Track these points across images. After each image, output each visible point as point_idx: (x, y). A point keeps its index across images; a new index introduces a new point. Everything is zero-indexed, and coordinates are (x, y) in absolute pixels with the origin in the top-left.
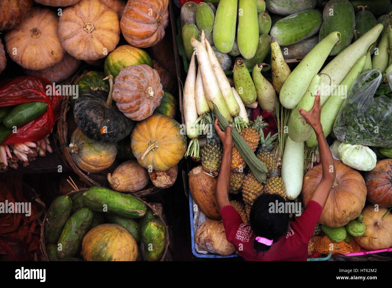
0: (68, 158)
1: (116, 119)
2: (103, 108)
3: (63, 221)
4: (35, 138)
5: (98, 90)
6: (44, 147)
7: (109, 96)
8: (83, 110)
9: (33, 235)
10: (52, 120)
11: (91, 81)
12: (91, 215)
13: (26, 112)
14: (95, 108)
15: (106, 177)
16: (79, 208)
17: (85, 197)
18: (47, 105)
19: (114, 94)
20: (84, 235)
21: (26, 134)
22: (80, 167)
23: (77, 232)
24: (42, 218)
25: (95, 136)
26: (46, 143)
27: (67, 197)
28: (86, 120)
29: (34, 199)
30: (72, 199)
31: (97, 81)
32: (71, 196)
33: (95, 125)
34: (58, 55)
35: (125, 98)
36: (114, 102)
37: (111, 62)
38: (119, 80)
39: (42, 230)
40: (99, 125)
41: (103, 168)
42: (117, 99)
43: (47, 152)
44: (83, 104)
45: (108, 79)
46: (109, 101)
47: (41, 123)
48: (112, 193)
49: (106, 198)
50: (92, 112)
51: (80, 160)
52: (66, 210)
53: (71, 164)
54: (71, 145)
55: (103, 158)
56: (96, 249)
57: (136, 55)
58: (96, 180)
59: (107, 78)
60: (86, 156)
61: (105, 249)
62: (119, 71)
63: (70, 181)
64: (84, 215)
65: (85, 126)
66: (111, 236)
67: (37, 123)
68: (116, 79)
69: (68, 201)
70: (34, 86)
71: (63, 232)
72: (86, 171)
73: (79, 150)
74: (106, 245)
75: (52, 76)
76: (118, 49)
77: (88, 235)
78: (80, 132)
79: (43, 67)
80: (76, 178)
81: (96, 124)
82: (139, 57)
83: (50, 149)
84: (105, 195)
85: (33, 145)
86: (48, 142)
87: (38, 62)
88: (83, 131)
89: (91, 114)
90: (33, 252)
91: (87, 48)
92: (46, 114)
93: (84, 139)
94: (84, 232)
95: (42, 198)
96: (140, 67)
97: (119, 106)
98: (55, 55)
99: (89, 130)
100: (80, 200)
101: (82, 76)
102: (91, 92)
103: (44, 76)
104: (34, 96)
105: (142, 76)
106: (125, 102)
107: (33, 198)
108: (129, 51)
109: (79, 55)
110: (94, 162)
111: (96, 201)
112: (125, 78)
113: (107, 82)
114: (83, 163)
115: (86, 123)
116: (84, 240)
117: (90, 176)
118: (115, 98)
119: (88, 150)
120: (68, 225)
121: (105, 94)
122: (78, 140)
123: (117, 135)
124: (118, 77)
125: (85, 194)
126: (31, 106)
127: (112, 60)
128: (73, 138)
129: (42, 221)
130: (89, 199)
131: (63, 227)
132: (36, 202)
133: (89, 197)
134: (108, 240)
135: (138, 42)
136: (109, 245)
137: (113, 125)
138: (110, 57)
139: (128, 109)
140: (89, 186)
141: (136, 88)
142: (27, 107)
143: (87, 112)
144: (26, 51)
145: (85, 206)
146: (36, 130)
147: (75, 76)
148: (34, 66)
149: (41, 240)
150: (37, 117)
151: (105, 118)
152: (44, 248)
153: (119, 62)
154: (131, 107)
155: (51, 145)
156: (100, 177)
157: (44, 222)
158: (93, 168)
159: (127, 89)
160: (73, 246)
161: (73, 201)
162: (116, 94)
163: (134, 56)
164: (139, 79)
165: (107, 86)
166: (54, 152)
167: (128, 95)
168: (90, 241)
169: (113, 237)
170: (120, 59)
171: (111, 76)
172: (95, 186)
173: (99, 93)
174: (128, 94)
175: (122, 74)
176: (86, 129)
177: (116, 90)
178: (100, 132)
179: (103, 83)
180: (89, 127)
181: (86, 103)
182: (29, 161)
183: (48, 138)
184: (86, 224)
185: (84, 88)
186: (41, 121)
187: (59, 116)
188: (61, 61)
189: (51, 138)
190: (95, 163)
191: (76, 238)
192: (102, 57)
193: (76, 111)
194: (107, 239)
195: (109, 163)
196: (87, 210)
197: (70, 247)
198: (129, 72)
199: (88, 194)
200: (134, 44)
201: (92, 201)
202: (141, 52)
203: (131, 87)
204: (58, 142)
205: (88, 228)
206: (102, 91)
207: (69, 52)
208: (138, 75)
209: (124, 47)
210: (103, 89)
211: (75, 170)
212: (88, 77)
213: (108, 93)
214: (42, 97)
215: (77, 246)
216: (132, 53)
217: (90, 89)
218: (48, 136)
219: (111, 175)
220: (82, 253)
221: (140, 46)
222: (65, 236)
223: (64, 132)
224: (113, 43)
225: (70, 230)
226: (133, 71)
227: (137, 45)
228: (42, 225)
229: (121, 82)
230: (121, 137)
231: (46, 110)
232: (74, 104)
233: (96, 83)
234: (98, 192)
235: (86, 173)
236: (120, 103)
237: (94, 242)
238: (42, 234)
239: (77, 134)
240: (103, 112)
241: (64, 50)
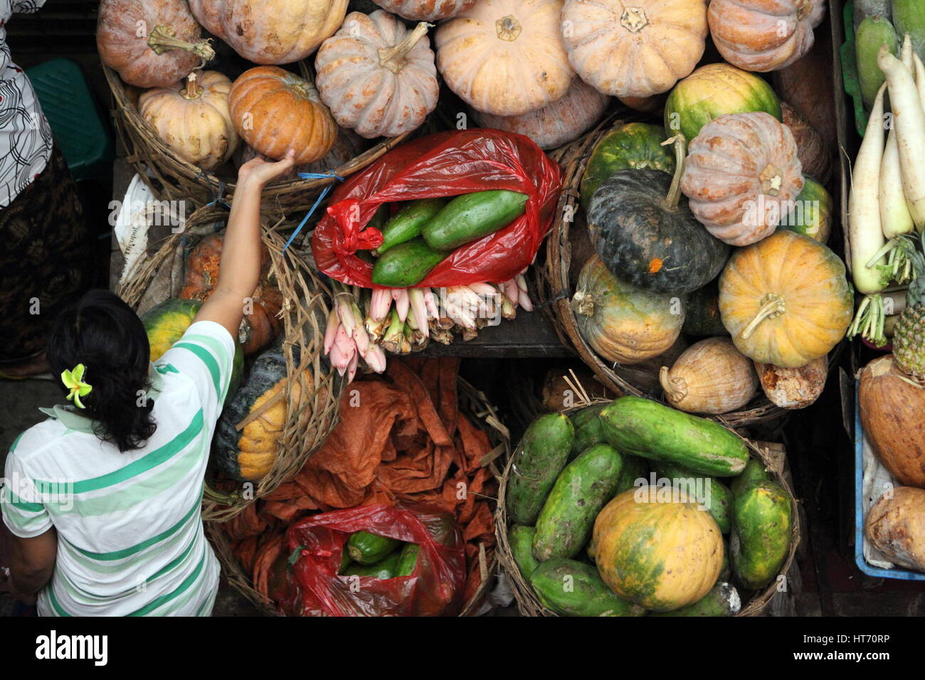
0: (568, 327)
1: (687, 239)
2: (658, 211)
3: (550, 474)
4: (496, 276)
5: (647, 167)
6: (513, 297)
7: (674, 184)
8: (610, 214)
9: (478, 500)
10: (536, 235)
11: (631, 147)
12: (616, 464)
13: (477, 213)
14: (638, 211)
15: (657, 374)
16: (589, 446)
17: (606, 419)
18: (526, 198)
19: (685, 179)
20: (599, 510)
21: (475, 264)
22: (597, 348)
23: (582, 502)
24: (500, 463)
25: (637, 276)
26: (518, 287)
27: (563, 417)
28: (615, 238)
29: (484, 418)
30: (574, 423)
31: (646, 146)
32: (572, 415)
33: (636, 252)
34: (559, 82)
35: (712, 191)
36: (684, 200)
37: (682, 104)
38: (699, 147)
39: (502, 491)
40: (647, 252)
41: (649, 354)
42: (693, 192)
43: (519, 309)
44: (612, 199)
45: (674, 144)
46: (672, 196)
47: (510, 240)
48: (670, 413)
49: (655, 424)
50: (631, 220)
51: (597, 331)
52: (561, 447)
53: (574, 341)
54: (579, 296)
55: (651, 329)
56: (626, 544)
57: (742, 89)
58: (633, 382)
59: (670, 141)
60: (612, 324)
61: (648, 545)
62: (699, 126)
63: (571, 380)
64: (602, 462)
65: (614, 252)
66: (663, 515)
67: (503, 240)
68: (693, 146)
69: (565, 428)
70: (499, 153)
71: (550, 499)
72: (611, 359)
73: (596, 308)
74: (650, 536)
75: (540, 132)
76: (700, 72)
77: (608, 510)
78: (601, 265)
79: (522, 109)
80: (586, 374)
81: (640, 250)
82: (748, 95)
83: (527, 304)
84: (653, 418)
85: (489, 291)
86: (524, 286)
87: (510, 98)
88: (607, 265)
89: (630, 226)
90: (476, 541)
91: (626, 68)
92: (524, 220)
93: (609, 284)
94: (599, 502)
95: (500, 416)
96: (752, 117)
97: (696, 208)
98: (550, 82)
99: (623, 260)
100: (592, 427)
101: (611, 133)
102: (631, 172)
103: (521, 131)
104: (496, 177)
105: (756, 139)
106: (711, 200)
107: (480, 415)
108: (726, 79)
109: (608, 83)
110: (630, 338)
111: (630, 431)
112: (713, 142)
113: (670, 151)
114: (605, 339)
115: (617, 245)
116: (599, 520)
117: (617, 371)
118: (687, 191)
119: (617, 308)
120: (561, 484)
121: (664, 180)
122: (596, 285)
123: (686, 277)
124: (696, 139)
125: (605, 413)
126: (490, 198)
127: (685, 99)
128: (583, 280)
129: (501, 472)
130: (614, 426)
131: (551, 487)
132: (488, 425)
133: (615, 420)
134: (656, 525)
135: (748, 58)
136: (657, 535)
137: (681, 252)
138: (679, 90)
139: (717, 216)
140: (614, 395)
141: (738, 168)
142: (481, 202)
143: (620, 219)
144: (485, 69)
145: (604, 442)
146: (498, 255)
147: (594, 133)
148: (500, 107)
149: (499, 514)
150: (502, 226)
151: (661, 236)
152: (504, 535)
153: (702, 104)
154: (725, 212)
155: (529, 294)
156: (641, 374)
157: (506, 472)
158: (628, 352)
159: (716, 170)
160: (573, 532)
161: (577, 427)
162: (690, 179)
163: (736, 91)
164: (746, 146)
165: (669, 159)
166: (536, 310)
167: (718, 184)
168: (613, 524)
169: (667, 519)
170: (704, 97)
171: (681, 137)
172: (629, 394)
173: (649, 175)
174: (720, 182)
175: (706, 132)
176: (616, 260)
177: (691, 170)
178: (647, 269)
179: (661, 153)
180: (622, 255)
181: (618, 199)
182: (478, 330)
183: (524, 275)
184: (605, 483)
185: (614, 162)
186: (510, 235)
187: (551, 226)
188: (562, 97)
189: (530, 278)
190: (631, 342)
191: (580, 515)
192: (662, 90)
193: (594, 216)
194: (652, 522)
195: (666, 342)
196: (608, 450)
197: (565, 535)
198: (723, 130)
199: (613, 414)
200: (738, 63)
201: (622, 431)
202: (755, 83)
203: (727, 165)
204: (547, 286)
205: (611, 493)
206: (658, 171)
207: (583, 77)
208: (745, 137)
209: (714, 69)
210: (659, 167)
211: (584, 355)
212: (625, 137)
213: (671, 177)
214: (516, 180)
215: (581, 534)
216: (732, 82)
217: (628, 165)
218: (525, 270)
219: (669, 371)
220: (591, 551)
221: (752, 68)
222: (553, 508)
223: (563, 262)
224: (689, 58)
225: (565, 496)
226: (735, 128)
227: (745, 64)
228: (502, 480)
229: (703, 152)
230: (697, 281)
231: (524, 211)
232: (589, 200)
233: (642, 152)
234: (637, 409)
235: (609, 364)
236: (699, 202)
237: (622, 526)
238: (500, 502)
239: (592, 270)
240: (658, 222)
241: (572, 70)
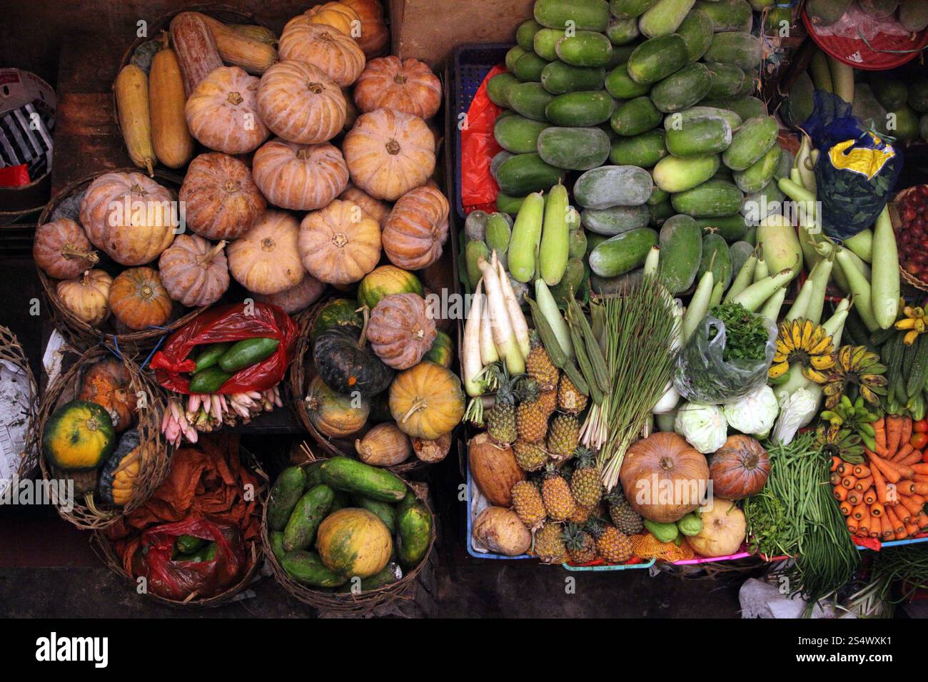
0: (303, 416)
1: (370, 366)
2: (354, 350)
3: (293, 501)
4: (261, 387)
5: (348, 324)
6: (272, 399)
7: (363, 334)
8: (327, 351)
9: (251, 516)
10: (284, 363)
11: (339, 313)
12: (330, 495)
13: (250, 350)
14: (343, 349)
15: (354, 443)
16: (314, 485)
17: (324, 470)
18: (278, 342)
19: (369, 331)
20: (321, 522)
21: (249, 380)
22: (319, 428)
23: (311, 517)
24: (264, 495)
25: (342, 387)
26: (275, 394)
27: (299, 469)
28: (329, 365)
29: (255, 469)
30: (306, 473)
31: (347, 312)
32: (305, 468)
33: (341, 373)
34: (297, 275)
35: (384, 338)
36: (369, 343)
37: (367, 287)
38: (377, 312)
39: (265, 511)
40: (347, 373)
41: (350, 431)
42: (373, 339)
43: (275, 406)
44: (327, 343)
45: (363, 311)
46: (361, 341)
47: (269, 366)
48: (362, 466)
49: (353, 472)
50: (338, 355)
51: (319, 419)
52: (299, 485)
53: (306, 425)
54: (308, 399)
55: (350, 418)
56: (336, 541)
57: (402, 279)
58: (340, 448)
59: (360, 309)
60: (328, 415)
61: (349, 542)
62: (377, 301)
63: (305, 447)
64: (322, 494)
65: (328, 373)
66: (357, 525)
67: (265, 366)
68: (374, 312)
69: (301, 475)
70: (263, 316)
71: (292, 516)
72: (327, 434)
73: (319, 406)
74: (350, 537)
75: (287, 304)
76: (378, 270)
77: (325, 522)
78: (321, 381)
79: (276, 291)
80: (313, 443)
81: (343, 372)
82: (405, 283)
83: (279, 403)
84: (351, 469)
85: (257, 396)
86: (278, 393)
87: (269, 284)
88: (324, 380)
89: (337, 358)
90: (251, 540)
91: (335, 267)
92: (277, 355)
93: (326, 392)
94: (320, 517)
95: (264, 468)
96: (406, 296)
97: (375, 348)
98: (292, 275)
99: (334, 380)
100: (316, 474)
101: (327, 304)
102: (338, 327)
103: (276, 304)
104: (261, 330)
105: (409, 308)
106: (383, 343)
107: (253, 467)
108: (392, 274)
109: (325, 276)
110: (338, 423)
111: (338, 476)
112: (385, 310)
113: (361, 315)
114: (324, 423)
115: (330, 369)
116: (321, 527)
117: (331, 442)
118: (370, 338)
119: (331, 405)
120: (299, 507)
121: (357, 331)
122: (318, 392)
123: (370, 388)
124: (375, 308)
125: (323, 466)
126: (257, 343)
127: (370, 285)
128: (311, 389)
129: (265, 500)
130: (329, 473)
131: (293, 509)
132: (257, 473)
133: (329, 470)
134: (353, 530)
135: (405, 262)
136: (354, 536)
137: (368, 372)
138: (366, 281)
139: (387, 352)
140: (329, 455)
141: (399, 325)
142: (253, 344)
143: (331, 354)
144: (255, 268)
145: (324, 483)
146: (262, 375)
147: (318, 304)
148: (263, 289)
149: (263, 525)
150: (264, 358)
151: (355, 364)
152: (266, 537)
153: (379, 288)
154: (392, 350)
155: (280, 397)
156: (345, 444)
157: (267, 501)
158: (337, 431)
159: (387, 326)
160: (306, 535)
161: (308, 475)
162: (373, 332)
163: (399, 281)
164: (403, 312)
165: (360, 320)
166: (284, 407)
167: (388, 334)
168: (329, 530)
169: (359, 526)
170: (380, 284)
171: (366, 307)
172: (337, 455)
173: (349, 329)
174: (389, 333)
175: (381, 304)
176: (329, 378)
177: (373, 326)
178: (347, 383)
179: (356, 316)
180: (333, 375)
181: (331, 342)
182: (251, 418)
183: (278, 387)
184: (324, 507)
185: (329, 321)
186: (268, 364)
187: (293, 358)
188: (299, 283)
189: (281, 388)
190: (339, 425)
191: (310, 525)
192: (358, 279)
193: (317, 353)
194: (351, 529)
195: (359, 425)
196: (326, 487)
197: (301, 536)
198: (390, 303)
199: (328, 467)
200: (399, 265)
201: (334, 476)
202: (409, 276)
203: (392, 323)
204: (291, 392)
205: (327, 512)
206: (354, 326)
207: (311, 272)
208: (403, 308)
209: (386, 268)
210: (355, 324)
211: (312, 432)
212: (335, 306)
213: (361, 330)
214: (273, 332)
215: (310, 536)
216: (396, 276)
217: (337, 323)
218: (278, 384)
219: (361, 442)
220: (316, 545)
221: (407, 268)
222: (294, 521)
223: (300, 379)
224: (372, 262)
225: (302, 514)
226: (397, 302)
227: (403, 266)
228: (264, 505)
229: (379, 316)
230: (376, 390)
231: (277, 349)
232: (314, 344)
233: (345, 315)
234: (342, 464)
235: (326, 438)
236: (377, 344)
237: (334, 532)
238: (264, 517)
239: (316, 384)
240: (355, 358)
241: (305, 268)
